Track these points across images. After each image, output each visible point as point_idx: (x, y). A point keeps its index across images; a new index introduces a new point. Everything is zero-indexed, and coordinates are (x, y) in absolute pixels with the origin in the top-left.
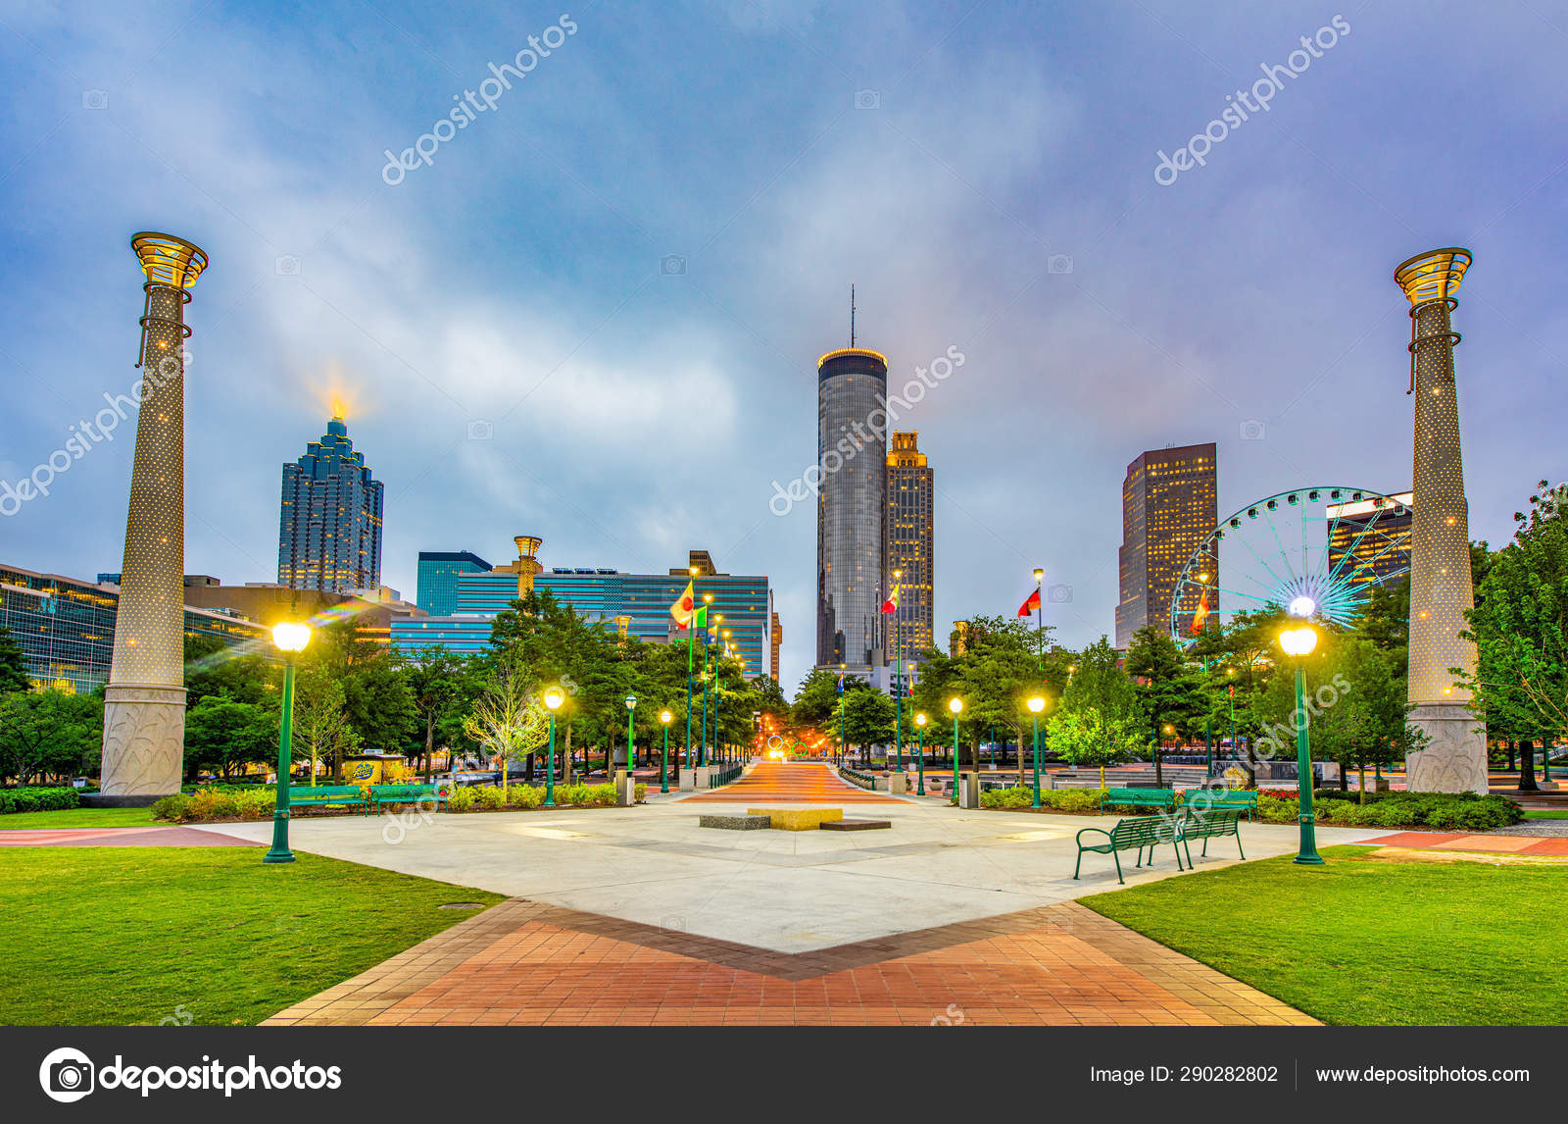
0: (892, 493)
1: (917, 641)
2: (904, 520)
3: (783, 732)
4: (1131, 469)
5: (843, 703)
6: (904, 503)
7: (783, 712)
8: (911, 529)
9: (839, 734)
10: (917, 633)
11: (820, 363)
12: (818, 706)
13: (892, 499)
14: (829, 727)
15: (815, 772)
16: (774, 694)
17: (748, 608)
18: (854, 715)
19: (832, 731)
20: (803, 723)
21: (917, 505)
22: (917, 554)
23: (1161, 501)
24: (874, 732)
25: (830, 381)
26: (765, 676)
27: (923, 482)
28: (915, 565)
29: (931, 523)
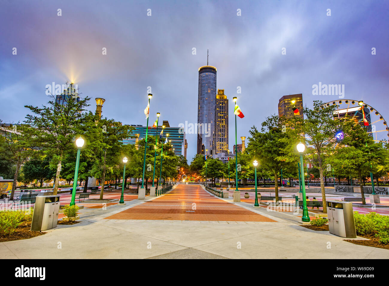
0: (218, 106)
1: (224, 148)
2: (221, 113)
3: (187, 174)
4: (280, 101)
5: (206, 163)
6: (221, 109)
7: (187, 168)
8: (223, 116)
9: (205, 174)
10: (224, 146)
11: (199, 70)
12: (197, 165)
13: (217, 108)
14: (202, 172)
15: (197, 188)
16: (185, 162)
17: (178, 137)
18: (210, 167)
19: (203, 173)
20: (193, 171)
21: (224, 109)
22: (224, 123)
23: (288, 109)
24: (217, 174)
25: (202, 74)
26: (182, 156)
27: (226, 103)
28: (224, 126)
29: (228, 114)
